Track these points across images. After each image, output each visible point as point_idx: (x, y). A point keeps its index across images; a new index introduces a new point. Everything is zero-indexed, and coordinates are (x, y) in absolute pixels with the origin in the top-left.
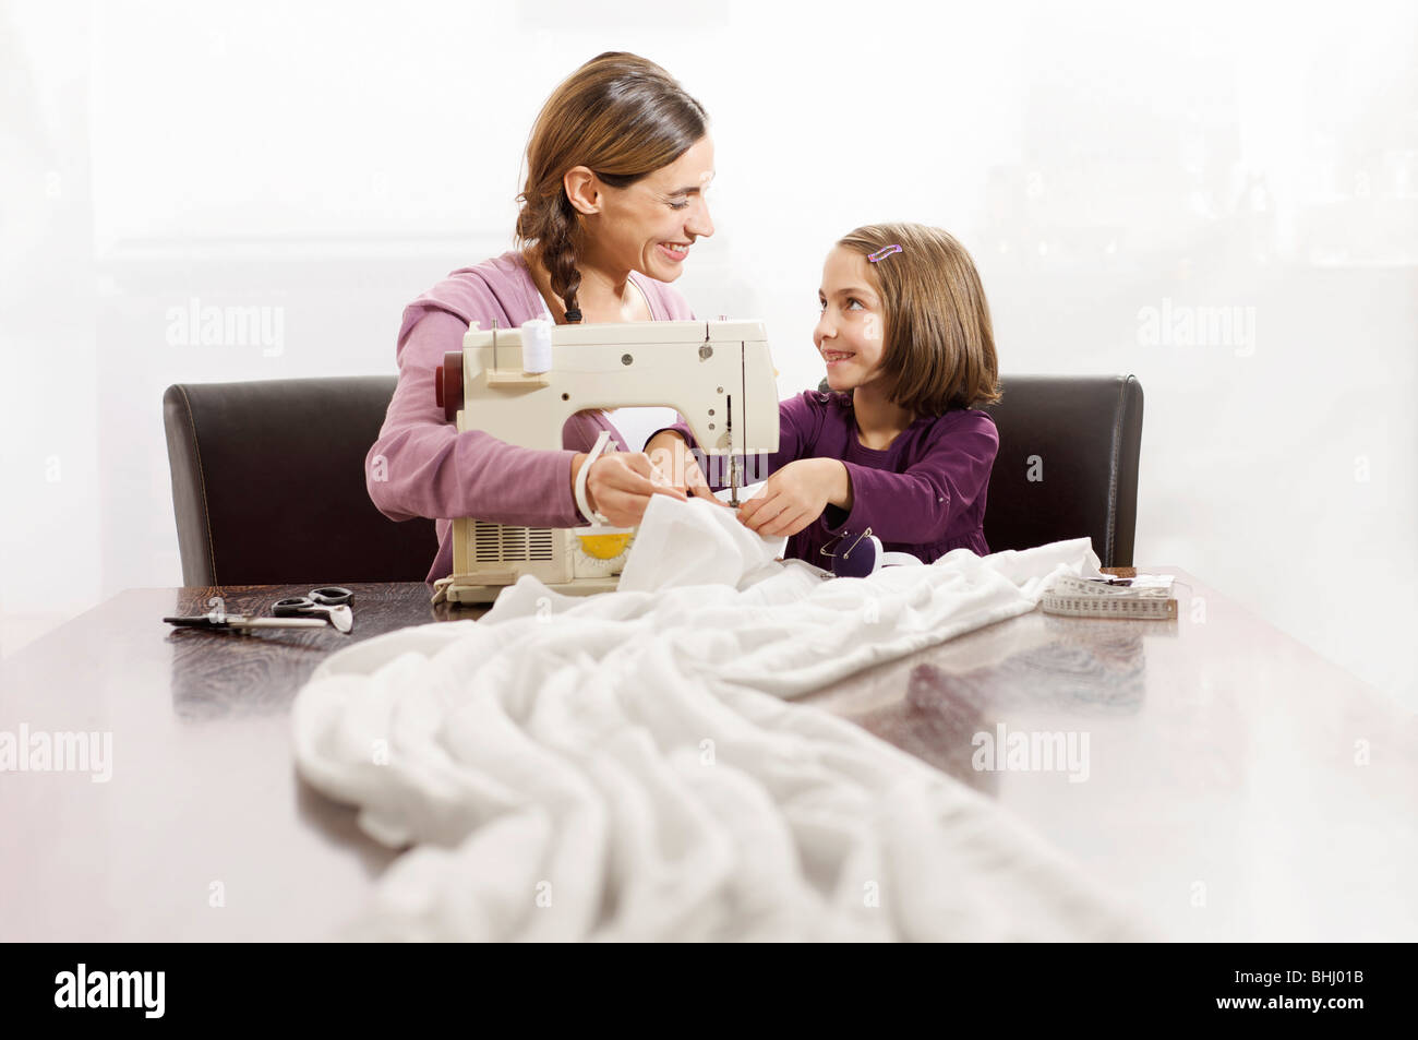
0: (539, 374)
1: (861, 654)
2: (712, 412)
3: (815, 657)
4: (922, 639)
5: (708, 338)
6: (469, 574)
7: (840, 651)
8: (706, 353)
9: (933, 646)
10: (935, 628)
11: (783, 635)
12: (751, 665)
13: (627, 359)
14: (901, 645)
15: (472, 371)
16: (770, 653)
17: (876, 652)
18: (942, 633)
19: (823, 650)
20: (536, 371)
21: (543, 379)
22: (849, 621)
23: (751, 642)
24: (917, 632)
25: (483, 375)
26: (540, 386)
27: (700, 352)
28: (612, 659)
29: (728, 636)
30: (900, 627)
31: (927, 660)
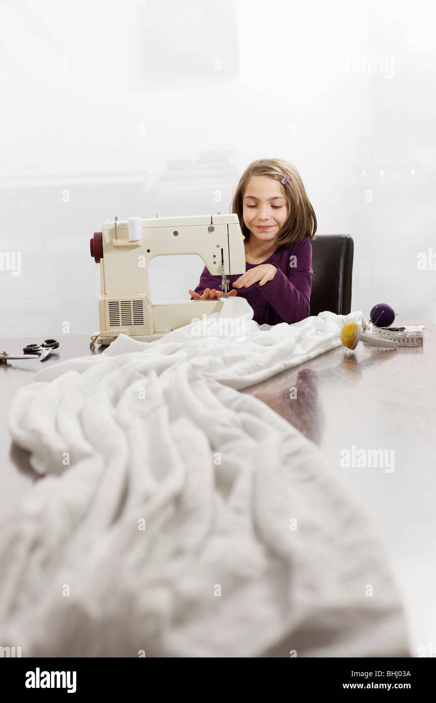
0: (136, 241)
1: (278, 366)
2: (215, 256)
3: (259, 368)
4: (304, 358)
5: (212, 223)
6: (107, 332)
7: (269, 365)
8: (211, 229)
9: (310, 360)
10: (309, 352)
11: (242, 358)
12: (230, 373)
13: (176, 233)
14: (296, 360)
15: (106, 240)
16: (237, 367)
17: (285, 365)
18: (313, 354)
19: (261, 364)
20: (134, 240)
21: (138, 243)
22: (272, 350)
23: (229, 362)
24: (302, 355)
25: (111, 242)
26: (137, 246)
27: (209, 229)
28: (165, 374)
29: (218, 359)
30: (294, 352)
31: (306, 367)
